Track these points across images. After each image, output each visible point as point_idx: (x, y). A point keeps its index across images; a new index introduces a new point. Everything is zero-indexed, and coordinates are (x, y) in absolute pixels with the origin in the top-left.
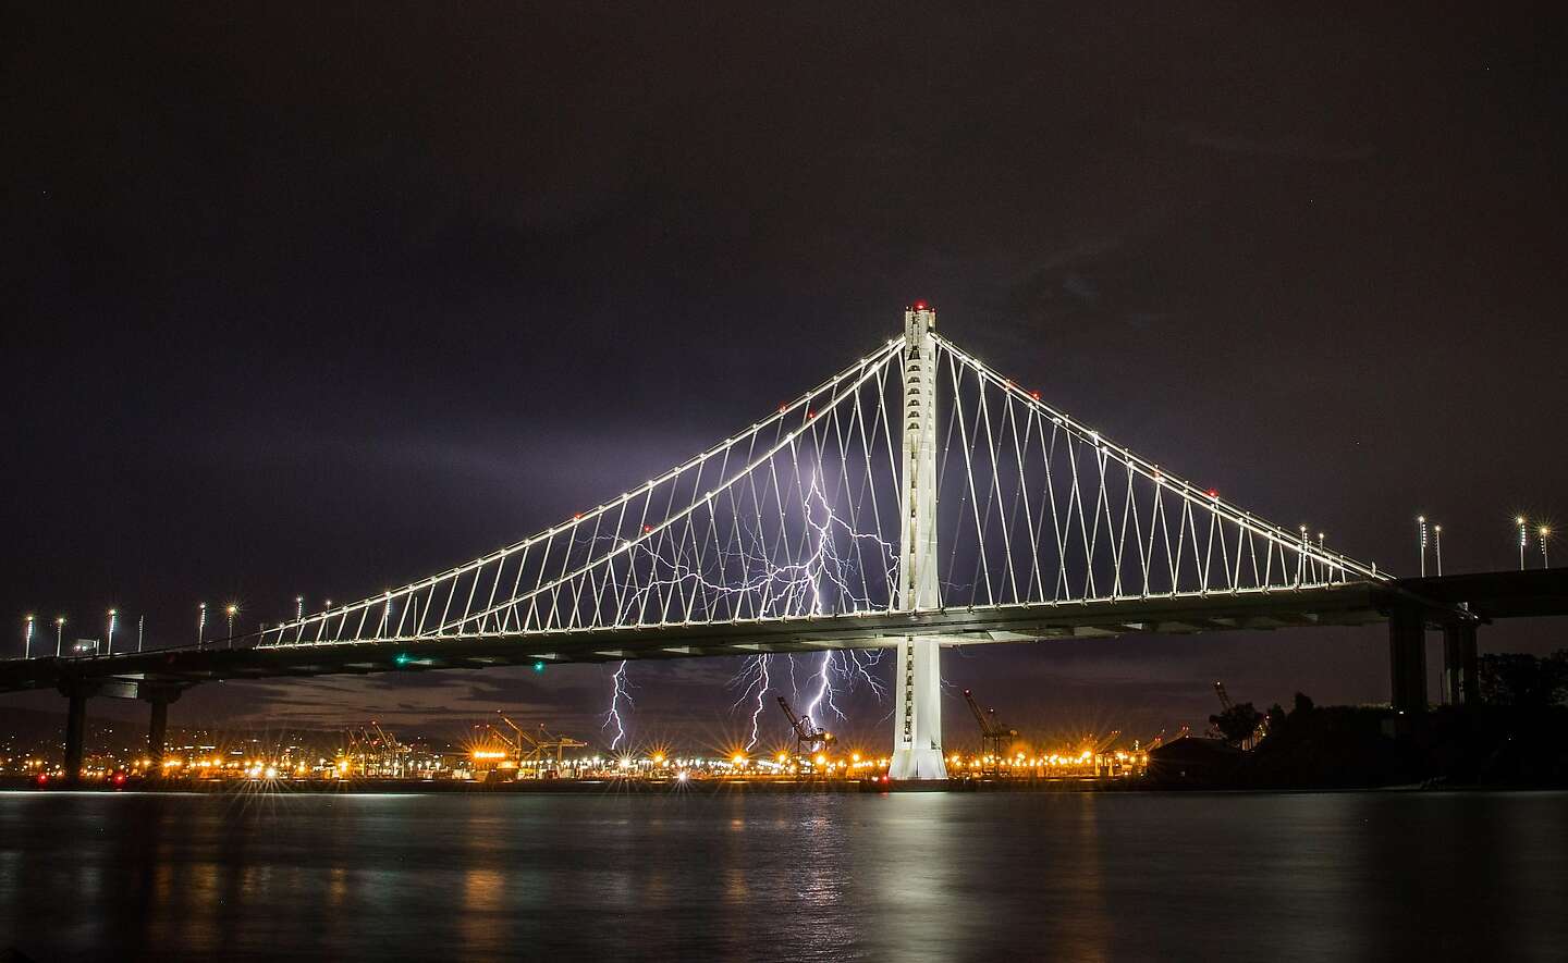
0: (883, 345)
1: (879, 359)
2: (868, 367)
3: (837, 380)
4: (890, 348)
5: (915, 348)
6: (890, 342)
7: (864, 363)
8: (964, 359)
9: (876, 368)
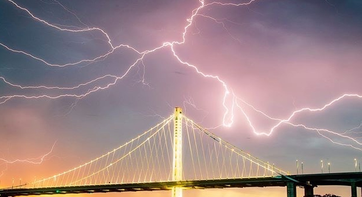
0: (169, 116)
1: (169, 120)
2: (166, 122)
3: (158, 125)
4: (170, 117)
5: (177, 117)
6: (171, 116)
7: (165, 121)
8: (188, 120)
9: (168, 122)
